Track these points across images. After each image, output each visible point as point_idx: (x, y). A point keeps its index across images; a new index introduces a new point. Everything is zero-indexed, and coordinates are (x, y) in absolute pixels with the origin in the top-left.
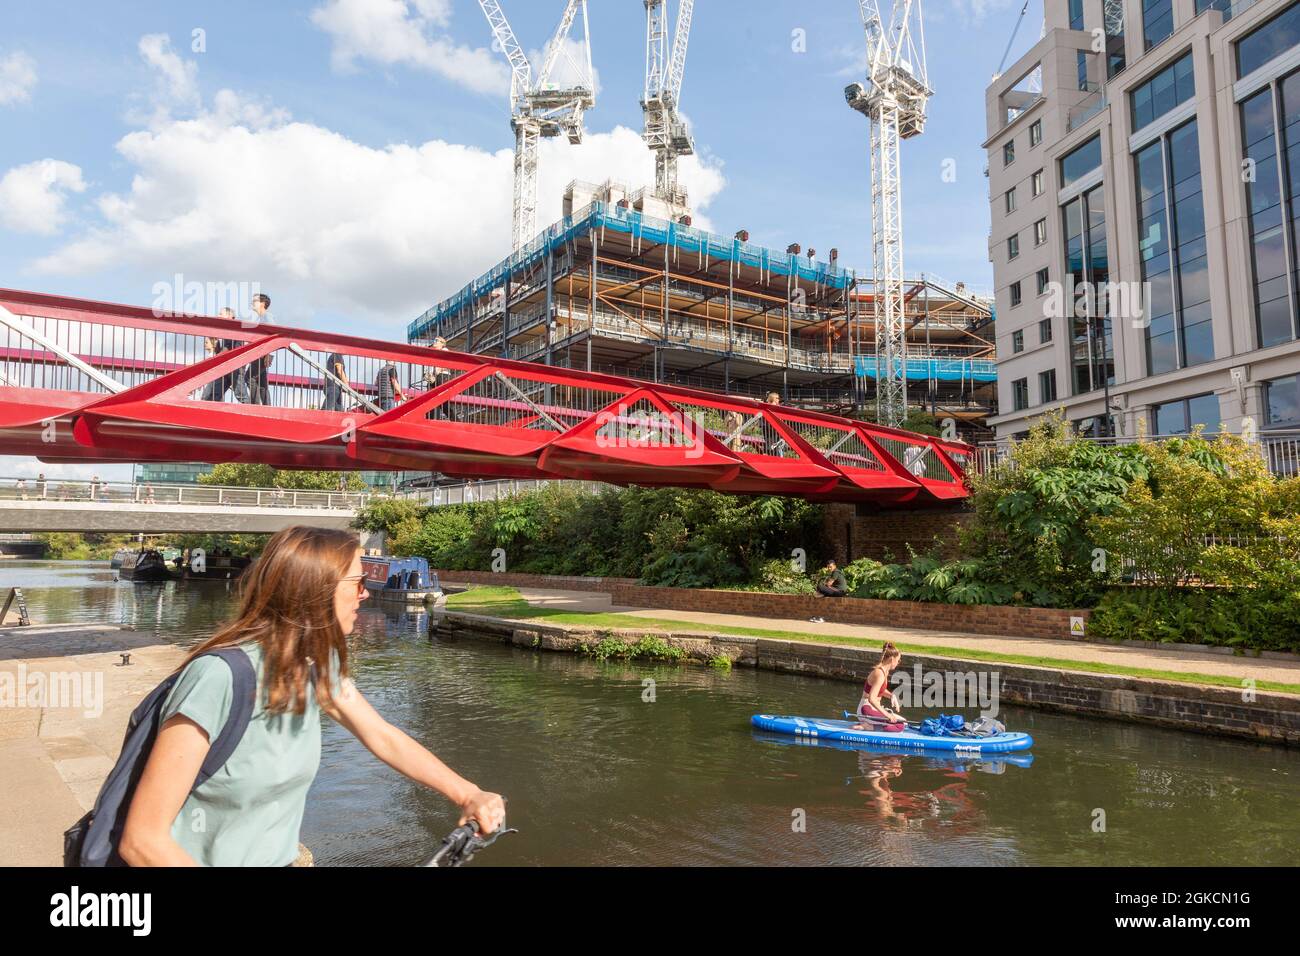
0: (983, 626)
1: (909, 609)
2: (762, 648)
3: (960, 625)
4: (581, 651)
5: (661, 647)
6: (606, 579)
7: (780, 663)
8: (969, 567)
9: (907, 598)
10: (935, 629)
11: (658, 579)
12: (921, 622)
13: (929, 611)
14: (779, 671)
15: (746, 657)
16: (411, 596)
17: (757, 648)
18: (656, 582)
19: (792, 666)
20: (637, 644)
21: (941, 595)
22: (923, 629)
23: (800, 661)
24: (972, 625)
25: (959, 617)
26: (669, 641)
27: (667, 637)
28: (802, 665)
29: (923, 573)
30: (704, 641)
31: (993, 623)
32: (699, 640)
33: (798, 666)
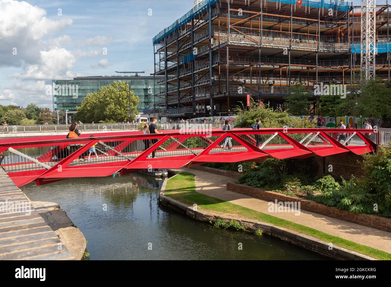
0: (362, 222)
1: (335, 211)
2: (273, 230)
3: (353, 220)
4: (209, 223)
5: (237, 224)
6: (228, 171)
7: (279, 236)
8: (359, 197)
9: (335, 206)
10: (344, 220)
11: (244, 181)
12: (339, 217)
13: (342, 213)
14: (279, 239)
15: (268, 232)
16: (156, 174)
17: (271, 229)
18: (243, 183)
19: (283, 238)
20: (228, 223)
21: (346, 208)
22: (340, 219)
23: (286, 237)
24: (358, 221)
25: (353, 217)
26: (240, 223)
27: (239, 221)
28: (287, 239)
29: (342, 196)
30: (253, 224)
31: (366, 222)
32: (251, 224)
33: (285, 239)
